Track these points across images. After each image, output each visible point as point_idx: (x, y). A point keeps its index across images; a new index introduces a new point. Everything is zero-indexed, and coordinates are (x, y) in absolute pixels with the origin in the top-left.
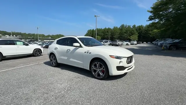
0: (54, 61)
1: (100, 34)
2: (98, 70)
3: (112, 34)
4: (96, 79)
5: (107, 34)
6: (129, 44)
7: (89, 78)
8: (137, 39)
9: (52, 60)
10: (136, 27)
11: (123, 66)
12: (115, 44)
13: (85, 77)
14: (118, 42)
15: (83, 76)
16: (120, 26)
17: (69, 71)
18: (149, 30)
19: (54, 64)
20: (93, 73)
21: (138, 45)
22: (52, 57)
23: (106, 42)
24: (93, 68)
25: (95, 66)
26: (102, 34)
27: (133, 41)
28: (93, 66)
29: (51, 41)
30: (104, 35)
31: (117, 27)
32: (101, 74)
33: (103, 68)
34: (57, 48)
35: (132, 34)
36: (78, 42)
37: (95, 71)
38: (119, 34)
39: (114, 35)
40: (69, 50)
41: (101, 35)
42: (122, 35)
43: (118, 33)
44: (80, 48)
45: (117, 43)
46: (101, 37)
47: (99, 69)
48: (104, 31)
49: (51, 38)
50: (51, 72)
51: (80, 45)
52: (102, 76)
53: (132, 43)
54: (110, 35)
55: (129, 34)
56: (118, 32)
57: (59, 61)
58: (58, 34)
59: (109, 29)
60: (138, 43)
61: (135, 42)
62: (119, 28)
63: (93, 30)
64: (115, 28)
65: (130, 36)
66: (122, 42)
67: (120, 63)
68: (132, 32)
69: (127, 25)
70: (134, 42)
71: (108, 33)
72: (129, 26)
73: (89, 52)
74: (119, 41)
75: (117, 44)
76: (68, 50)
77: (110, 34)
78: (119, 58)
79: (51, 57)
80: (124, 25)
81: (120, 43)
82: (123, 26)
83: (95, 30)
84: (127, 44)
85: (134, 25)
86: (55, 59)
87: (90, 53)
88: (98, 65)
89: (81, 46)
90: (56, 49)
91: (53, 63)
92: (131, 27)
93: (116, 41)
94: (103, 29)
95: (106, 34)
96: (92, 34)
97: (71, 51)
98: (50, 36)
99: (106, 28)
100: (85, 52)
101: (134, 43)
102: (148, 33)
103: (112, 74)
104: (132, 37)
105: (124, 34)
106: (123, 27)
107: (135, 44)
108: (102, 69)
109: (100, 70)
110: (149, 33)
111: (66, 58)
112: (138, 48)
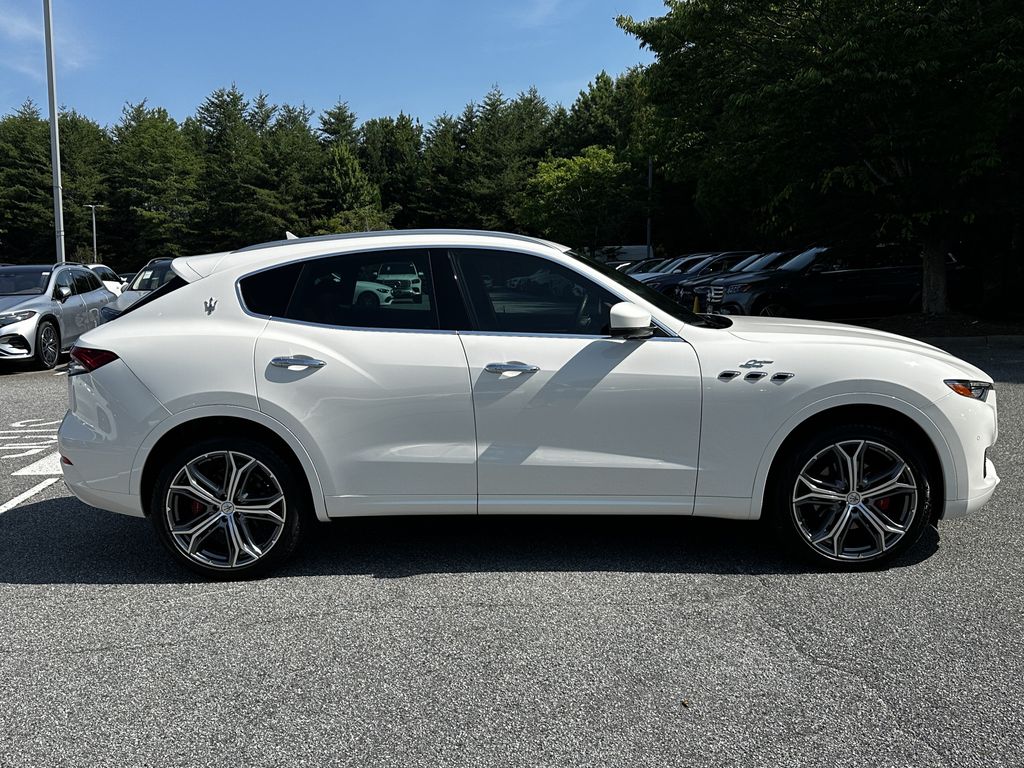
2: (853, 500)
3: (113, 183)
10: (357, 126)
16: (205, 103)
18: (472, 172)
24: (803, 490)
28: (804, 478)
31: (163, 114)
33: (904, 479)
38: (198, 195)
40: (509, 374)
42: (237, 200)
43: (191, 183)
47: (860, 490)
52: (889, 538)
54: (99, 197)
55: (307, 197)
56: (186, 173)
62: (192, 129)
64: (146, 127)
68: (329, 180)
69: (269, 105)
72: (293, 121)
73: (770, 371)
76: (497, 368)
79: (191, 470)
80: (236, 99)
82: (225, 109)
85: (342, 110)
87: (781, 377)
88: (852, 463)
90: (291, 367)
92: (315, 125)
99: (29, 119)
100: (727, 375)
102: (459, 193)
105: (250, 194)
106: (228, 117)
108: (891, 485)
110: (468, 195)
111: (467, 452)
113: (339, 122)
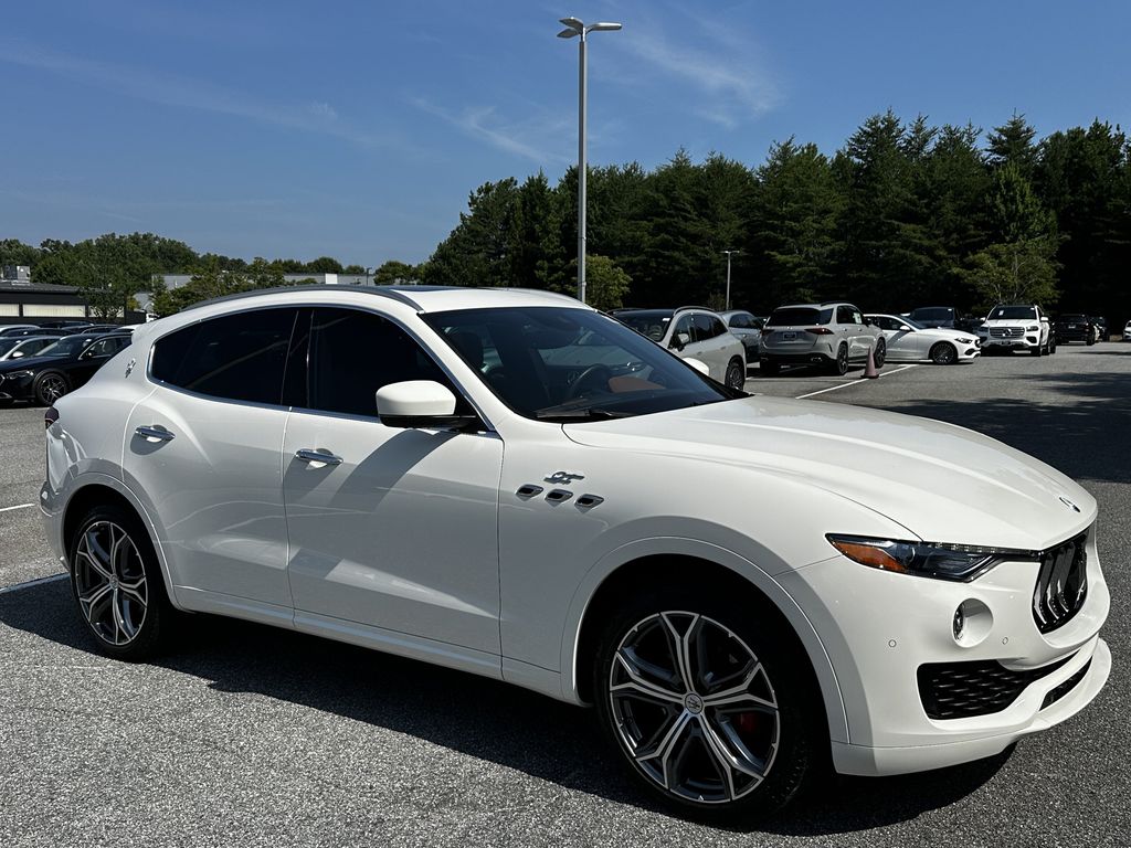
0: (130, 589)
1: (621, 230)
2: (692, 707)
3: (752, 227)
4: (664, 819)
5: (694, 238)
6: (962, 349)
7: (581, 804)
8: (1048, 290)
9: (96, 580)
10: (1035, 142)
11: (993, 665)
12: (800, 347)
13: (531, 785)
14: (833, 325)
15: (495, 772)
16: (855, 132)
17: (313, 715)
19: (120, 621)
20: (631, 744)
21: (1072, 358)
22: (104, 541)
23: (700, 334)
24: (622, 676)
25: (655, 651)
26: (643, 233)
27: (1011, 314)
28: (624, 658)
29: (32, 311)
30: (665, 245)
31: (812, 149)
32: (728, 755)
33: (758, 687)
34: (165, 435)
35: (996, 231)
36: (433, 371)
37: (650, 719)
38: (837, 235)
39: (779, 246)
40: (315, 464)
41: (636, 248)
42: (879, 238)
43: (830, 222)
44: (462, 438)
45: (824, 340)
46: (629, 268)
47: (702, 690)
48: (667, 192)
49: (37, 277)
50: (104, 732)
51: (464, 404)
52: (741, 780)
53: (997, 332)
54: (736, 243)
55: (962, 230)
56: (827, 212)
57: (185, 592)
58: (122, 232)
59: (718, 169)
60: (1059, 337)
61: (1035, 328)
62: (841, 162)
63: (536, 187)
64: (794, 167)
65: (964, 249)
66: (886, 324)
67: (958, 629)
68: (990, 210)
69: (928, 127)
70: (1024, 324)
71: (714, 220)
72: (954, 145)
73: (577, 489)
74: (845, 317)
75: (829, 345)
76: (305, 456)
77: (732, 226)
78: (935, 559)
79: (89, 538)
80: (891, 125)
81: (858, 336)
82: (878, 137)
83: (553, 184)
84: (943, 354)
85: (1016, 125)
86: (136, 571)
87: (586, 501)
88: (682, 645)
89: (467, 419)
90: (150, 438)
91: (106, 617)
92: (982, 145)
93: (814, 317)
94: (649, 168)
95: (691, 228)
96: (531, 236)
97: (341, 473)
98: (28, 258)
99: (681, 168)
100: (527, 491)
101: (1018, 332)
103: (870, 758)
104: (989, 263)
105: (893, 230)
106: (881, 145)
107: (1035, 352)
108: (738, 694)
109: (710, 712)
111: (282, 555)
112: (1074, 399)
113: (1012, 139)
